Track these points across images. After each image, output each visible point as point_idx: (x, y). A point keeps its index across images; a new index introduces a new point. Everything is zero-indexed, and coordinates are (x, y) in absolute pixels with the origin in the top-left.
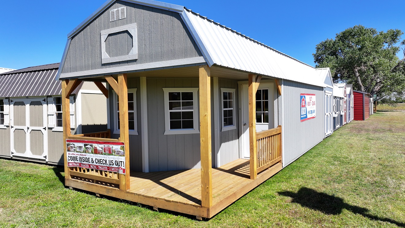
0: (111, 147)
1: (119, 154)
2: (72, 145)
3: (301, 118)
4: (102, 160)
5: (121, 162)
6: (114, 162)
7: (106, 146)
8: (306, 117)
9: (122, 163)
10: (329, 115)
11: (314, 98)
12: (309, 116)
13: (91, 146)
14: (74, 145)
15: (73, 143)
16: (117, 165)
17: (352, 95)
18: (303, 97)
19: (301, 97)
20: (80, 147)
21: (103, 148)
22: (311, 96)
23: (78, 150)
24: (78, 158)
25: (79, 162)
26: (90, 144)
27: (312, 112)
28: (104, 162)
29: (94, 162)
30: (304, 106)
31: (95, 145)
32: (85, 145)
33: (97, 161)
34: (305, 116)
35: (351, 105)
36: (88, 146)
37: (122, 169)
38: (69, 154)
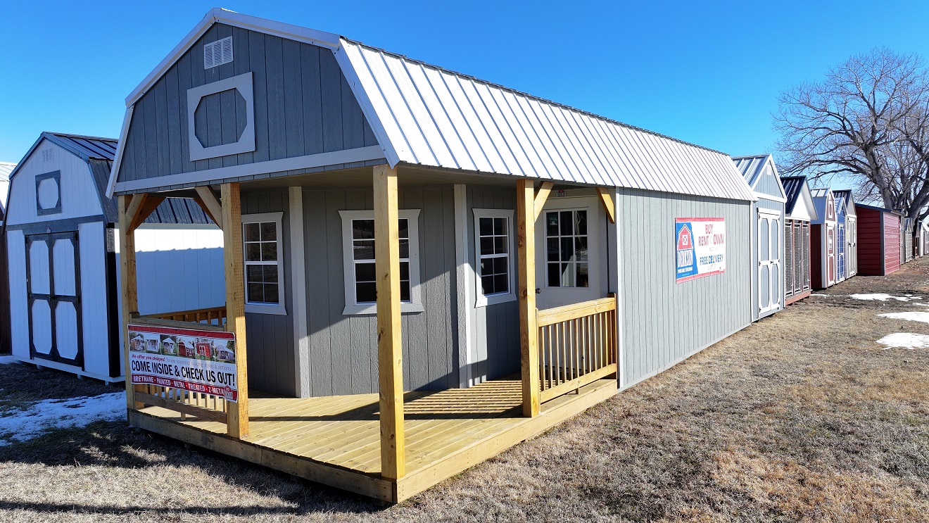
0: (210, 342)
1: (224, 358)
2: (139, 338)
3: (678, 275)
4: (193, 371)
5: (230, 375)
6: (216, 375)
7: (201, 339)
8: (695, 271)
9: (231, 377)
10: (770, 267)
11: (719, 228)
12: (702, 269)
13: (174, 339)
14: (142, 336)
15: (141, 333)
16: (222, 382)
17: (848, 215)
18: (685, 227)
19: (678, 227)
20: (154, 342)
21: (195, 345)
22: (709, 223)
23: (149, 348)
24: (150, 365)
25: (152, 373)
26: (171, 335)
27: (711, 260)
28: (198, 375)
29: (180, 374)
30: (689, 246)
31: (181, 338)
32: (162, 338)
33: (185, 372)
34: (691, 269)
35: (848, 240)
36: (168, 340)
37: (230, 391)
38: (133, 356)
